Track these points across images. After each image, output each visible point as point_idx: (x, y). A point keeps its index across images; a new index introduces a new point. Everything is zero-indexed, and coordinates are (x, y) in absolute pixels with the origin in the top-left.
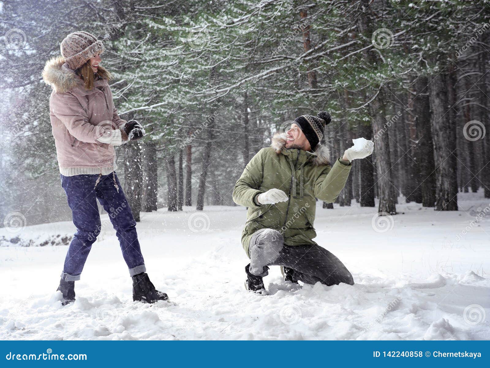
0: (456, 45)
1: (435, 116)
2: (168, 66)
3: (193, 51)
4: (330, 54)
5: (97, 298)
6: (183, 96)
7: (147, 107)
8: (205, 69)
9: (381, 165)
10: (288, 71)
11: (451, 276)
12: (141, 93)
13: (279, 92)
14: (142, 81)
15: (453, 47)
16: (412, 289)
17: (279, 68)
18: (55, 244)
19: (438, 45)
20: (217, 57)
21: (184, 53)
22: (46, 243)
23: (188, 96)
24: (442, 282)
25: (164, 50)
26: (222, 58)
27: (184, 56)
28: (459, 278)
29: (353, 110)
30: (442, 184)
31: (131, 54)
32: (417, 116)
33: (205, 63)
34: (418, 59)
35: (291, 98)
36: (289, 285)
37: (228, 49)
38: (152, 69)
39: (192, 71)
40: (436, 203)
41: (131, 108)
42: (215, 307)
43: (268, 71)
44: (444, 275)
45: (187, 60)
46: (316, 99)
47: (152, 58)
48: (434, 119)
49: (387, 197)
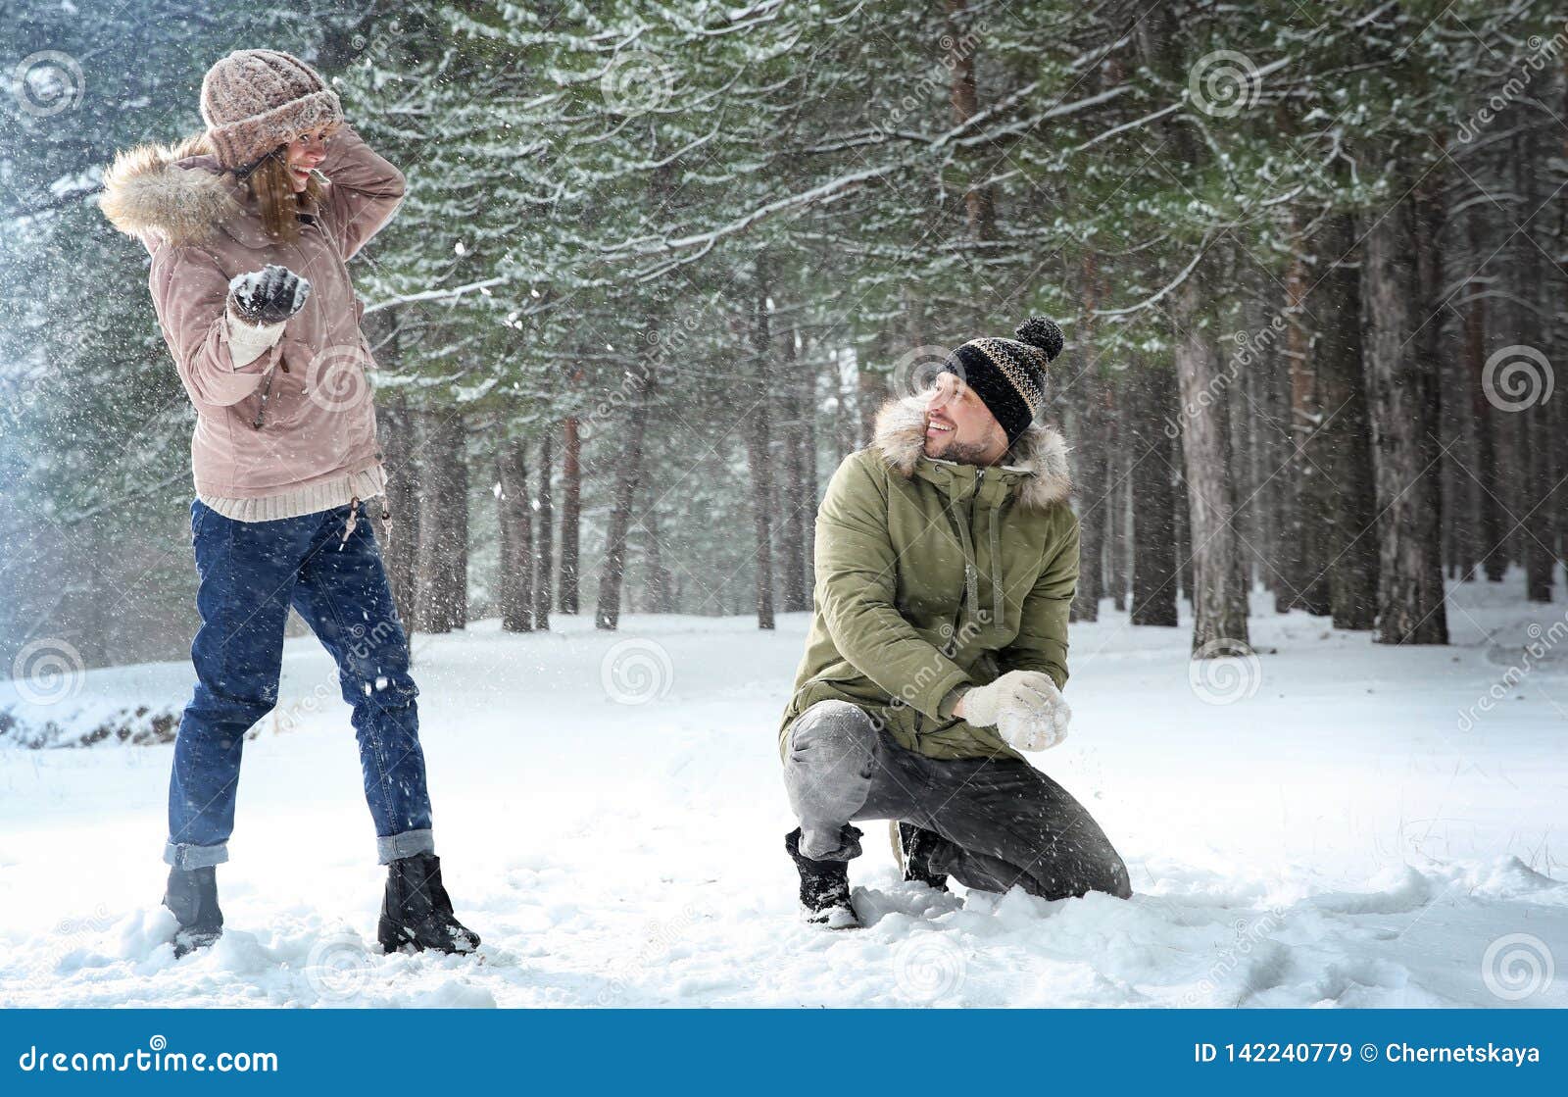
0: (1451, 110)
1: (1380, 336)
2: (512, 160)
3: (594, 111)
4: (1044, 133)
5: (287, 932)
6: (562, 259)
7: (443, 292)
8: (636, 170)
9: (1203, 494)
10: (904, 181)
11: (1447, 871)
12: (421, 244)
13: (876, 252)
14: (427, 208)
15: (1442, 115)
16: (1325, 916)
17: (875, 172)
18: (130, 739)
19: (1394, 109)
20: (677, 132)
21: (564, 118)
22: (102, 733)
23: (578, 257)
24: (1419, 892)
25: (499, 105)
26: (691, 136)
27: (566, 128)
28: (1472, 878)
29: (1116, 315)
30: (1399, 559)
31: (389, 116)
32: (1318, 335)
33: (634, 153)
34: (1326, 154)
35: (913, 272)
36: (917, 892)
37: (708, 109)
38: (460, 168)
39: (590, 179)
40: (1377, 620)
41: (389, 296)
42: (677, 967)
43: (842, 181)
44: (1422, 868)
45: (576, 141)
46: (994, 275)
47: (461, 130)
48: (1377, 344)
49: (1220, 598)
